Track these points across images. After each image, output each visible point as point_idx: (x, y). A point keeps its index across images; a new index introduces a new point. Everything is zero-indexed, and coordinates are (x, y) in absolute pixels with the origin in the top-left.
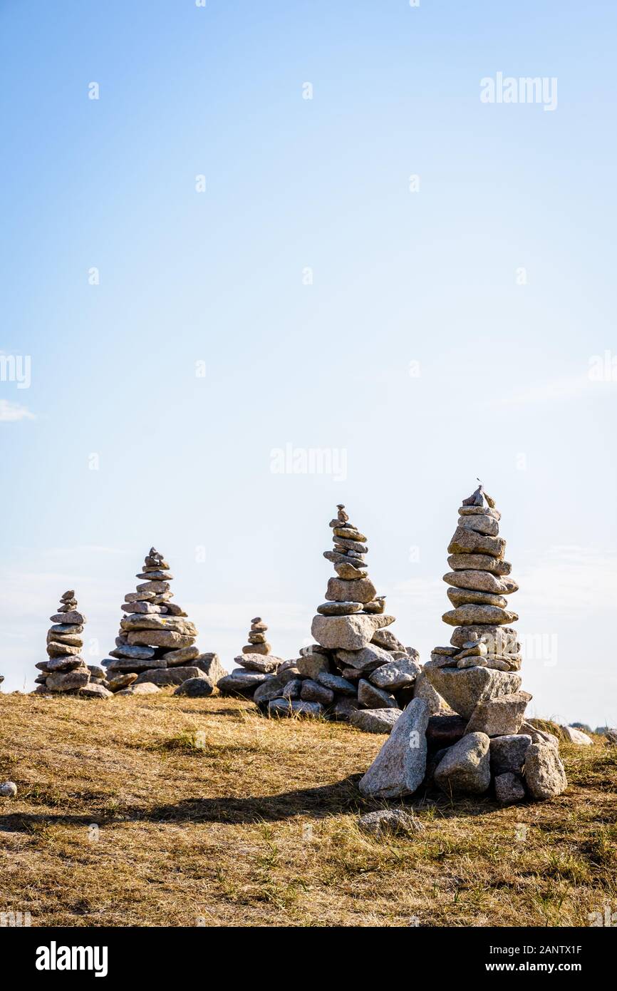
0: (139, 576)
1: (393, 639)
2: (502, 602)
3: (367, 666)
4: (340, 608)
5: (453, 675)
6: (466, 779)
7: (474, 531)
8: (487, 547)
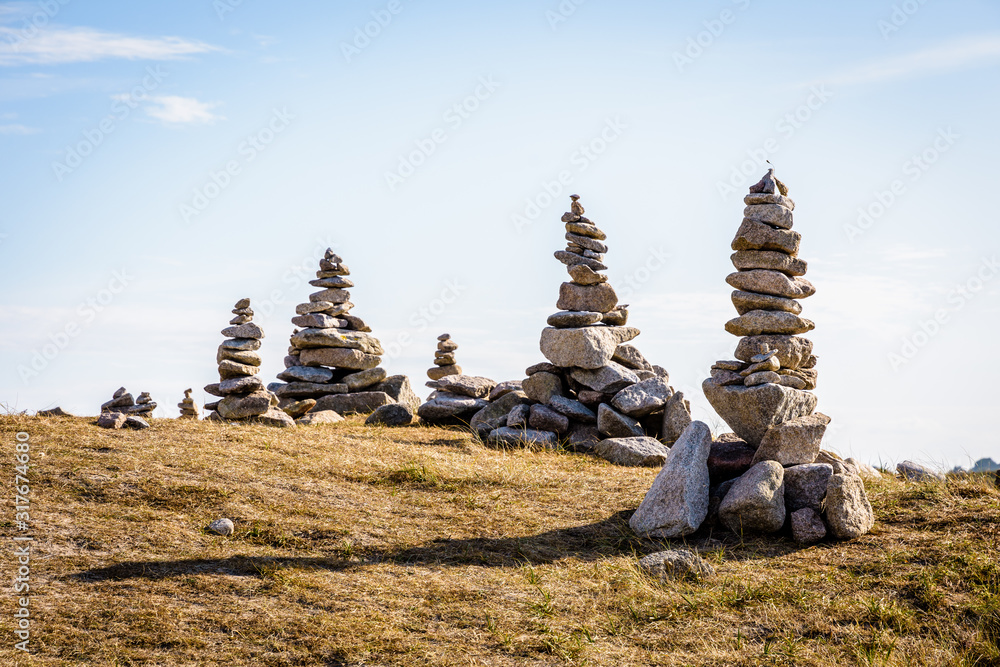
0: (313, 283)
1: (638, 355)
2: (796, 308)
3: (608, 387)
4: (575, 318)
5: (740, 394)
6: (757, 515)
7: (764, 223)
8: (779, 242)
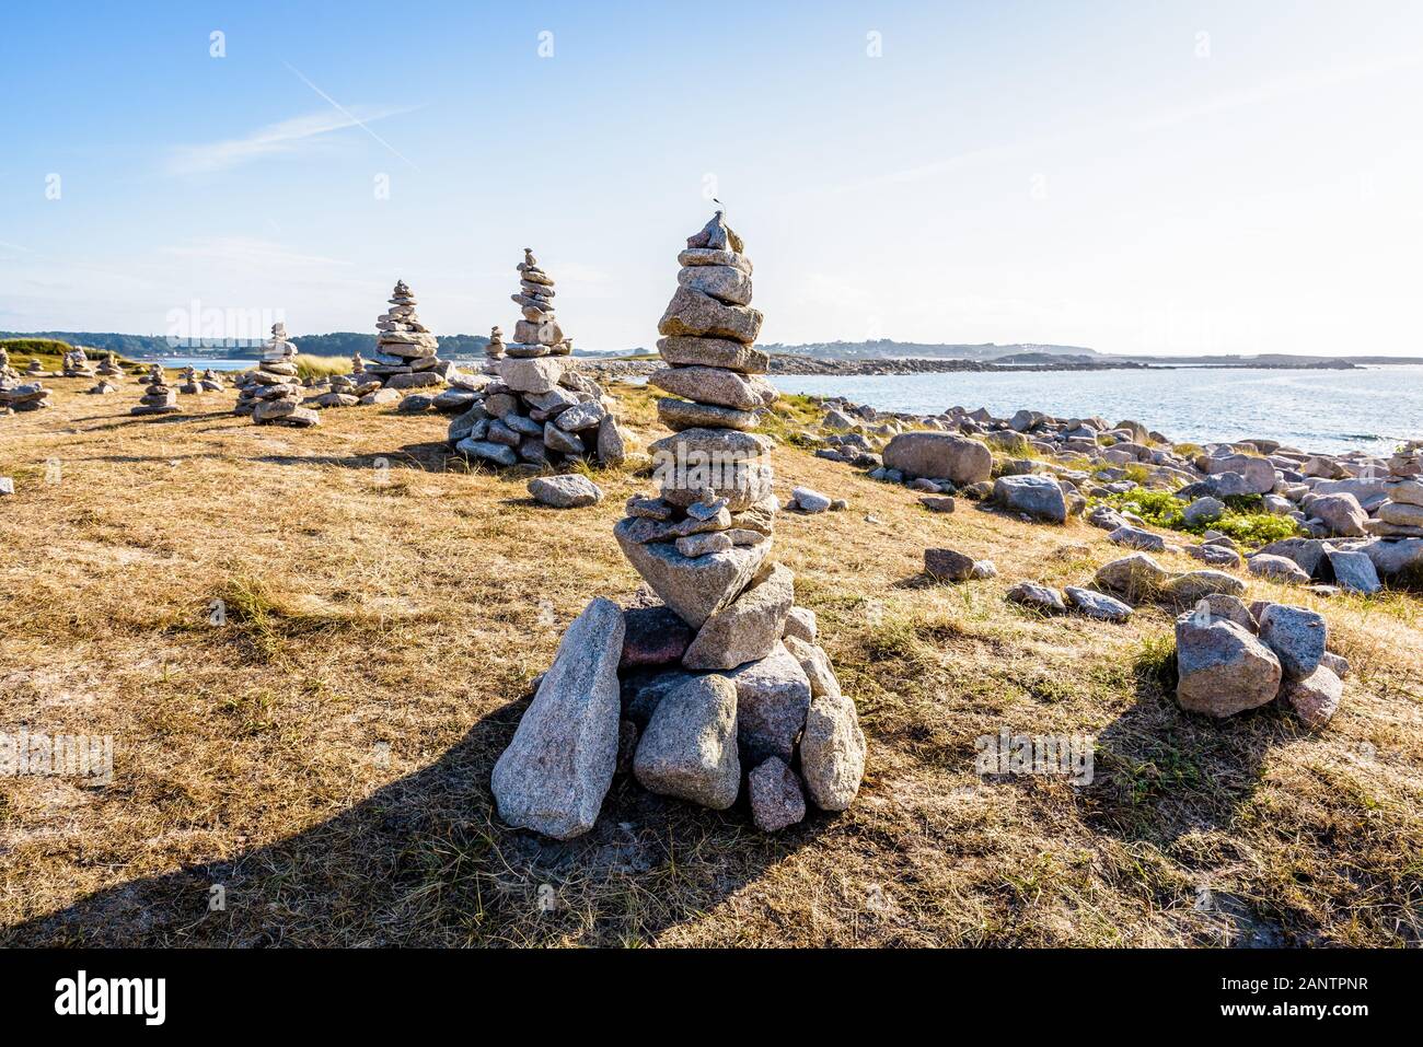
0: (390, 301)
3: (553, 409)
4: (527, 351)
5: (669, 566)
6: (696, 788)
7: (710, 295)
8: (732, 326)
